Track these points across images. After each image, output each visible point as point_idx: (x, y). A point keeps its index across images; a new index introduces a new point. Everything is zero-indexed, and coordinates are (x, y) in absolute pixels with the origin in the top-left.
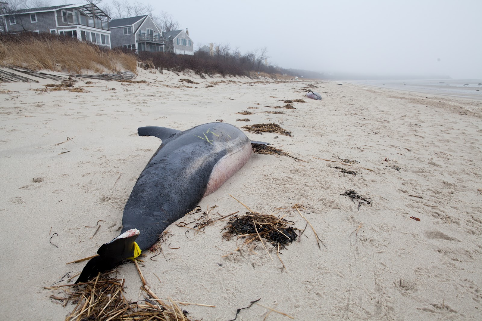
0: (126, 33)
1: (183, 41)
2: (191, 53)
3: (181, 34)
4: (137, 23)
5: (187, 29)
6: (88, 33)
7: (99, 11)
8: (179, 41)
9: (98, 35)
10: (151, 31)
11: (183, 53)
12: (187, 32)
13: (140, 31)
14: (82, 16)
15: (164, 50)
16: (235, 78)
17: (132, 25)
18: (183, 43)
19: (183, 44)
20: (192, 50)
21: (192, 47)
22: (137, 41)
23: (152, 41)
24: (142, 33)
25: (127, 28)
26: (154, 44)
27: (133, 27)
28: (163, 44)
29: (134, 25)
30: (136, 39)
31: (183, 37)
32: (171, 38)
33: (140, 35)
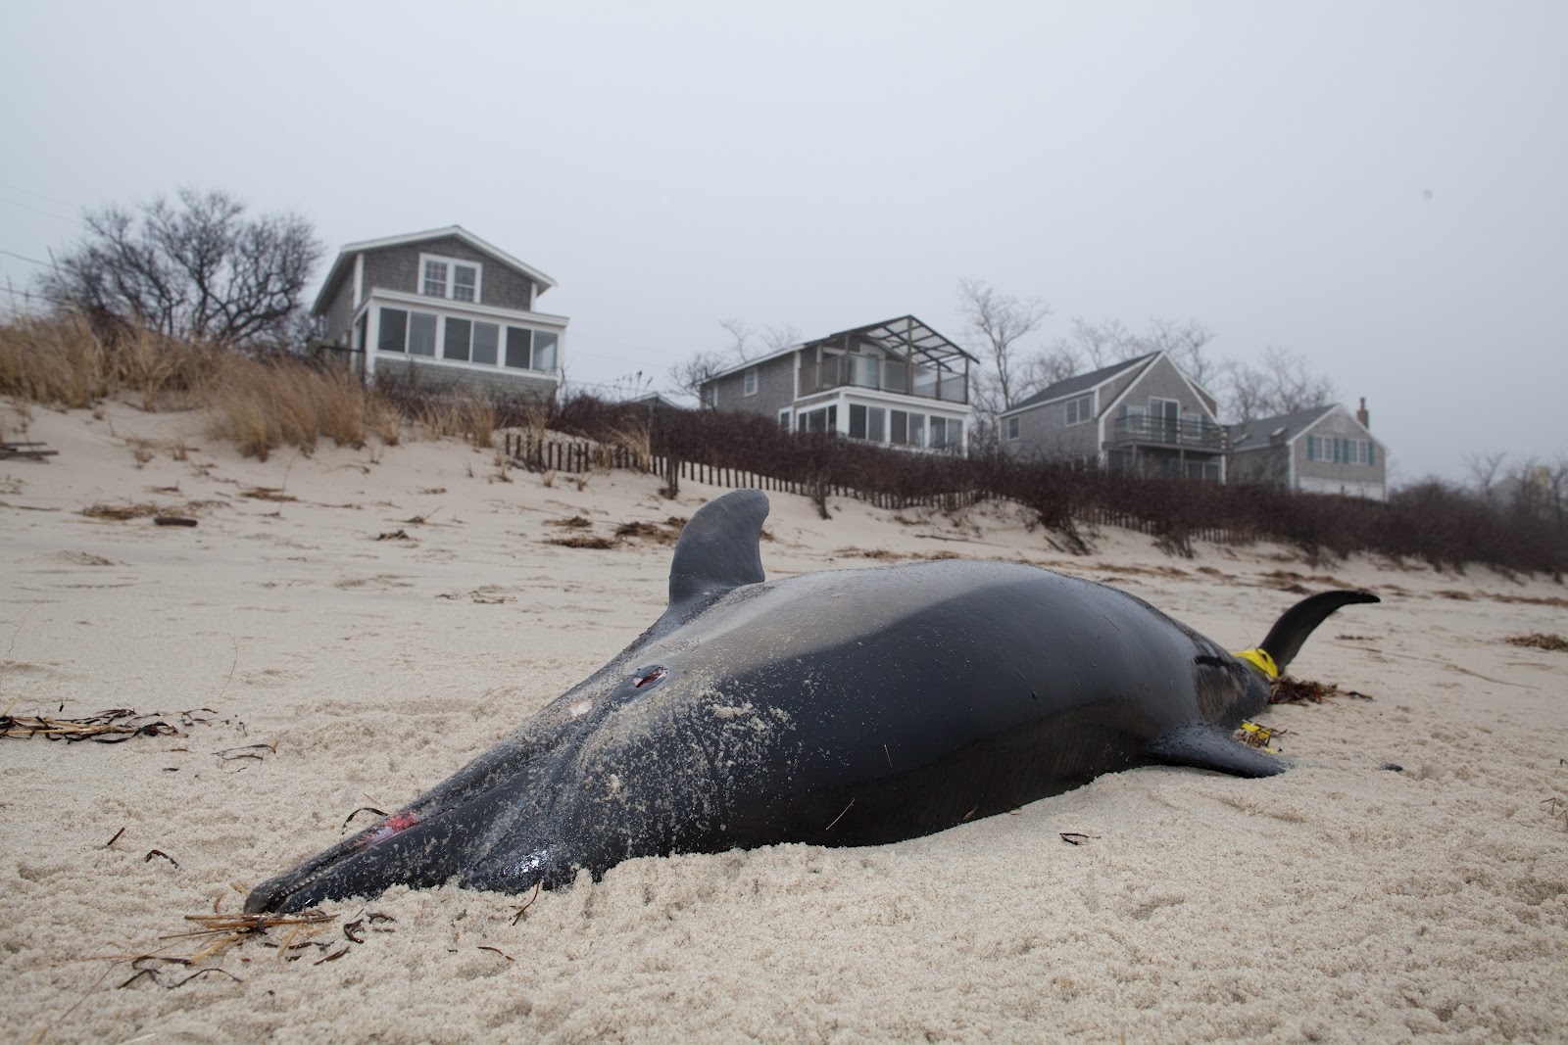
0: (1072, 418)
1: (1336, 445)
2: (1375, 493)
3: (1327, 422)
4: (1116, 381)
5: (1363, 400)
6: (878, 415)
7: (935, 341)
8: (1315, 447)
9: (918, 421)
10: (1171, 408)
11: (1331, 488)
12: (1363, 415)
13: (1122, 408)
14: (891, 362)
15: (1223, 477)
16: (1461, 578)
17: (1093, 389)
18: (1336, 453)
19: (1336, 457)
20: (1380, 479)
21: (1382, 467)
22: (1105, 445)
23: (1175, 442)
24: (1129, 413)
25: (1078, 400)
26: (1175, 453)
27: (1097, 396)
28: (1220, 455)
29: (1102, 390)
30: (1101, 438)
31: (1340, 429)
32: (1284, 436)
33: (1121, 419)
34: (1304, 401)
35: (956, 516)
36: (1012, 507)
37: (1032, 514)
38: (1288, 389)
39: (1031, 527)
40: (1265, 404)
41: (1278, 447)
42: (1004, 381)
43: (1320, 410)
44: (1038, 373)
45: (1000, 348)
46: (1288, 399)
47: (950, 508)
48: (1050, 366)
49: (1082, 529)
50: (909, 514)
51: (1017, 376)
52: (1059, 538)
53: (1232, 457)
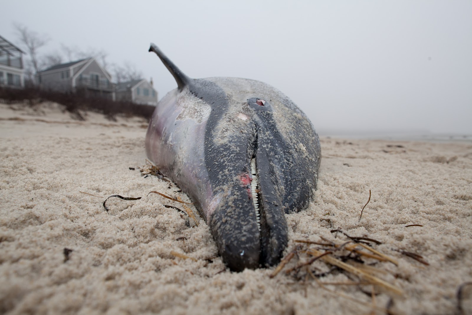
0: (63, 77)
1: (145, 90)
2: (155, 104)
3: (142, 84)
4: (78, 66)
5: (151, 78)
7: (6, 44)
8: (139, 91)
10: (97, 77)
12: (152, 83)
13: (81, 75)
17: (71, 68)
19: (145, 94)
23: (99, 87)
24: (83, 77)
25: (64, 71)
26: (99, 91)
27: (71, 71)
28: (113, 92)
29: (73, 69)
30: (74, 85)
31: (146, 86)
32: (131, 87)
33: (80, 79)
34: (135, 77)
35: (34, 107)
36: (55, 105)
37: (63, 107)
38: (131, 73)
39: (63, 112)
40: (124, 77)
41: (129, 90)
42: (35, 63)
43: (139, 81)
44: (47, 61)
45: (32, 51)
46: (131, 77)
47: (31, 105)
48: (51, 58)
49: (82, 113)
50: (15, 106)
51: (39, 62)
52: (74, 115)
53: (116, 93)
